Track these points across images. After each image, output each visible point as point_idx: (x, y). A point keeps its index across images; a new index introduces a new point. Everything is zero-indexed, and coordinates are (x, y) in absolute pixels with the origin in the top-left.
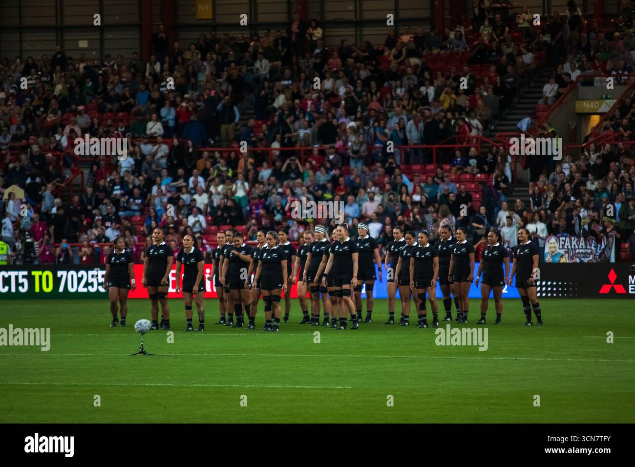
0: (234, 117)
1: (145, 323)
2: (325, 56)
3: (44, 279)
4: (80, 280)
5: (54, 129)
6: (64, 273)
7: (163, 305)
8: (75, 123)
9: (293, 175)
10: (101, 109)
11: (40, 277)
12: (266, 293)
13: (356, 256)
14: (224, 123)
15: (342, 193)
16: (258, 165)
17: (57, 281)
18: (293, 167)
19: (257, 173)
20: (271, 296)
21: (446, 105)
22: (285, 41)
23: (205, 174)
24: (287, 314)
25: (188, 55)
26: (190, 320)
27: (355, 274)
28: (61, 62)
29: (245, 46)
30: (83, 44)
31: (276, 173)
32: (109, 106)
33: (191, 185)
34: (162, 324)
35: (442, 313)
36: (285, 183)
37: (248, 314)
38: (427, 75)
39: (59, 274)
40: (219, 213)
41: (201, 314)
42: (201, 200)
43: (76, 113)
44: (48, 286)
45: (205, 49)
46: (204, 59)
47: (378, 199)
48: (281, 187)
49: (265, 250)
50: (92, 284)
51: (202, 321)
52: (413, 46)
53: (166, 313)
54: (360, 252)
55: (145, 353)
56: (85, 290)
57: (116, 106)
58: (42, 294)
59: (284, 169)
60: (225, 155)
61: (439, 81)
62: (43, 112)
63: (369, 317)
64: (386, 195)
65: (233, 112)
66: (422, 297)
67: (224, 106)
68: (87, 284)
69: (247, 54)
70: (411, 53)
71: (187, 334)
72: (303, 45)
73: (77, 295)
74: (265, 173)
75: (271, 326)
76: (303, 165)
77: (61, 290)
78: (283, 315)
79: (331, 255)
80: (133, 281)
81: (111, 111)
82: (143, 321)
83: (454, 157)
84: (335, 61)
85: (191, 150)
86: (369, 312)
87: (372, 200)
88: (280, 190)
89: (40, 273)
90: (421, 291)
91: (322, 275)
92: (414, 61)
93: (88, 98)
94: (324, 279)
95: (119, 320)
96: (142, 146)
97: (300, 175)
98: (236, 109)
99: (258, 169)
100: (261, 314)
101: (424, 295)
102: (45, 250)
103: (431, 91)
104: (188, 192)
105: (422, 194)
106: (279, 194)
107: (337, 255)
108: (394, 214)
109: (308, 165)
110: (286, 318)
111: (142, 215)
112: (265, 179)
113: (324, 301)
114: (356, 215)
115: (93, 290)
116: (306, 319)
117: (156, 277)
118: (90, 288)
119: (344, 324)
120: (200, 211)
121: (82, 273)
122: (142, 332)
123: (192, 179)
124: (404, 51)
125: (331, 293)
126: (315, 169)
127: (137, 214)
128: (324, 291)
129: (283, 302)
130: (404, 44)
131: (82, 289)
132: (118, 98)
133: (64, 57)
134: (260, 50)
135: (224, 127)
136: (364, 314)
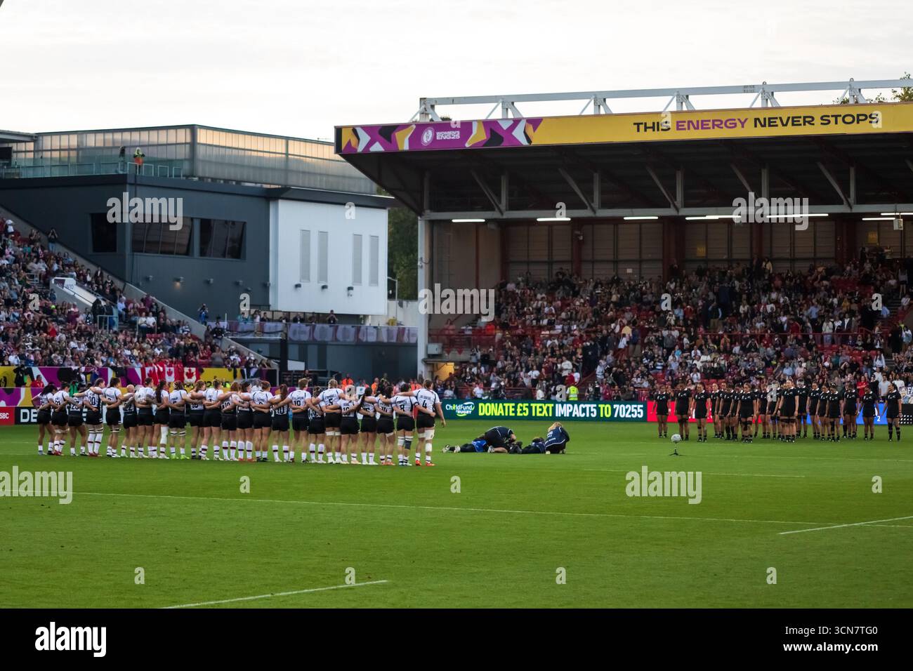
0: (719, 315)
1: (677, 436)
2: (771, 279)
3: (606, 410)
4: (627, 410)
5: (613, 320)
6: (617, 406)
7: (686, 426)
8: (623, 318)
9: (753, 350)
10: (639, 309)
11: (604, 408)
12: (743, 420)
13: (797, 398)
14: (712, 318)
15: (782, 361)
16: (733, 343)
17: (613, 411)
18: (753, 345)
19: (732, 349)
20: (746, 422)
21: (845, 309)
22: (749, 270)
23: (700, 348)
24: (756, 433)
25: (690, 278)
26: (700, 435)
27: (797, 409)
28: (616, 281)
29: (724, 273)
30: (629, 271)
31: (743, 348)
32: (644, 307)
33: (693, 355)
34: (685, 438)
35: (842, 434)
36: (748, 354)
37: (733, 432)
38: (833, 292)
39: (615, 406)
40: (708, 371)
41: (705, 432)
42: (699, 365)
43: (624, 311)
44: (608, 413)
45: (701, 273)
46: (700, 280)
47: (804, 365)
48: (746, 356)
49: (742, 394)
50: (634, 413)
51: (705, 436)
52: (824, 274)
53: (687, 431)
54: (800, 395)
55: (677, 454)
56: (630, 416)
57: (648, 307)
58: (605, 419)
59: (748, 346)
60: (713, 337)
61: (840, 295)
62: (606, 311)
63: (805, 435)
64: (809, 362)
65: (718, 312)
66: (832, 424)
67: (713, 308)
68: (631, 413)
69: (726, 278)
70: (823, 278)
71: (699, 443)
72: (760, 272)
73: (625, 420)
74: (737, 349)
75: (747, 439)
76: (759, 344)
77: (616, 416)
78: (753, 433)
79: (782, 397)
80: (670, 410)
81: (645, 310)
82: (676, 435)
83: (848, 340)
84: (778, 282)
85: (692, 334)
86: (805, 432)
87: (801, 366)
88: (745, 359)
89: (603, 405)
90: (832, 420)
91: (778, 409)
92: (825, 282)
93: (632, 302)
94: (779, 412)
95: (663, 434)
96: (663, 331)
97: (757, 350)
98: (719, 310)
99: (733, 346)
100: (740, 433)
101: (834, 422)
102: (606, 392)
103: (835, 301)
104: (691, 359)
105: (831, 361)
106: (745, 361)
107: (786, 397)
108: (813, 374)
109: (762, 344)
110: (756, 435)
111: (663, 372)
112: (737, 352)
113: (778, 425)
114: (791, 374)
115: (634, 416)
116: (764, 437)
117: (683, 410)
118: (633, 415)
119: (788, 439)
120: (698, 371)
121: (628, 406)
122: (676, 442)
123: (693, 352)
124: (819, 276)
125: (782, 420)
126: (767, 346)
127: (660, 371)
128: (778, 419)
129: (754, 425)
130: (819, 273)
131: (628, 416)
132: (649, 303)
133: (619, 279)
134: (734, 275)
135: (712, 320)
136: (802, 433)
